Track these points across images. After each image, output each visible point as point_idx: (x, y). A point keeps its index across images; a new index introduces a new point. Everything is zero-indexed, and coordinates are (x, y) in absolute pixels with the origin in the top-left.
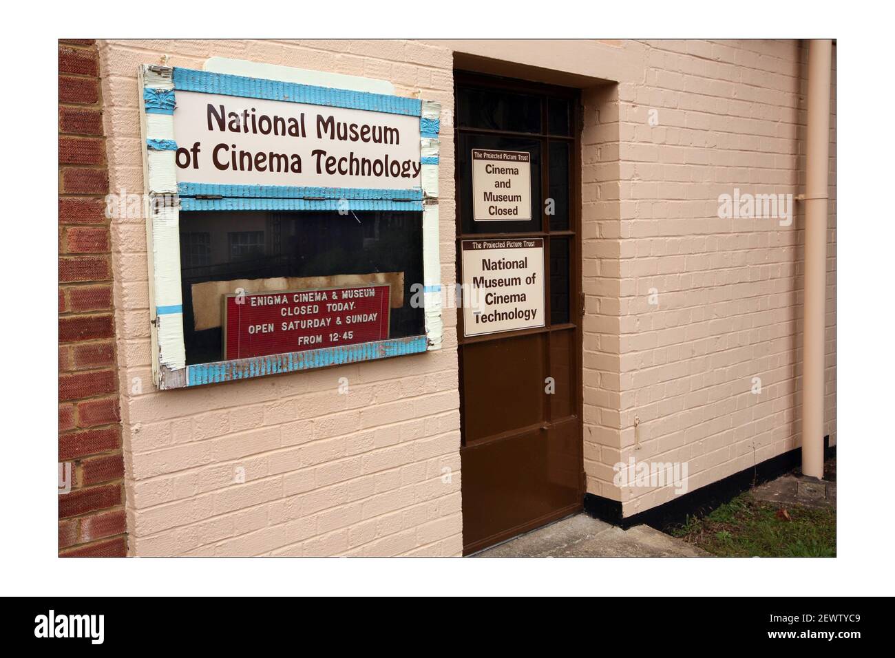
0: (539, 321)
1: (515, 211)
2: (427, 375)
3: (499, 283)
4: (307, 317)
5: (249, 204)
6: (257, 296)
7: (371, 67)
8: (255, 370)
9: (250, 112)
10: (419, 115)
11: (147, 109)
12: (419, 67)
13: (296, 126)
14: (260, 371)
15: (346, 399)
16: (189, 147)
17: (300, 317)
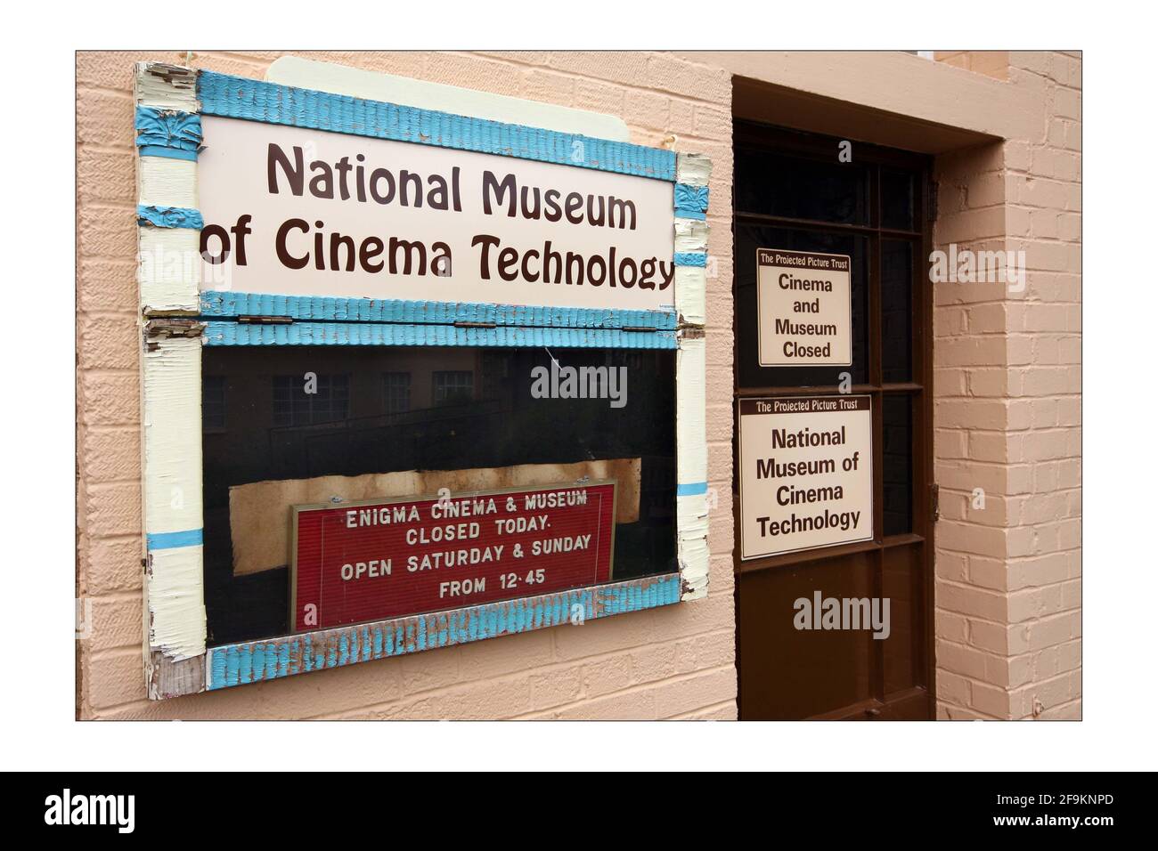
0: (863, 531)
1: (826, 351)
2: (680, 641)
3: (799, 468)
4: (457, 545)
5: (347, 333)
6: (358, 509)
7: (587, 93)
8: (350, 650)
9: (353, 162)
10: (672, 179)
11: (142, 147)
12: (673, 98)
13: (443, 190)
14: (360, 652)
15: (530, 691)
16: (228, 223)
17: (444, 546)
